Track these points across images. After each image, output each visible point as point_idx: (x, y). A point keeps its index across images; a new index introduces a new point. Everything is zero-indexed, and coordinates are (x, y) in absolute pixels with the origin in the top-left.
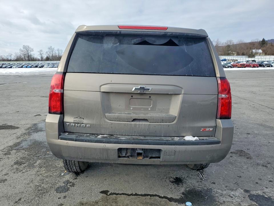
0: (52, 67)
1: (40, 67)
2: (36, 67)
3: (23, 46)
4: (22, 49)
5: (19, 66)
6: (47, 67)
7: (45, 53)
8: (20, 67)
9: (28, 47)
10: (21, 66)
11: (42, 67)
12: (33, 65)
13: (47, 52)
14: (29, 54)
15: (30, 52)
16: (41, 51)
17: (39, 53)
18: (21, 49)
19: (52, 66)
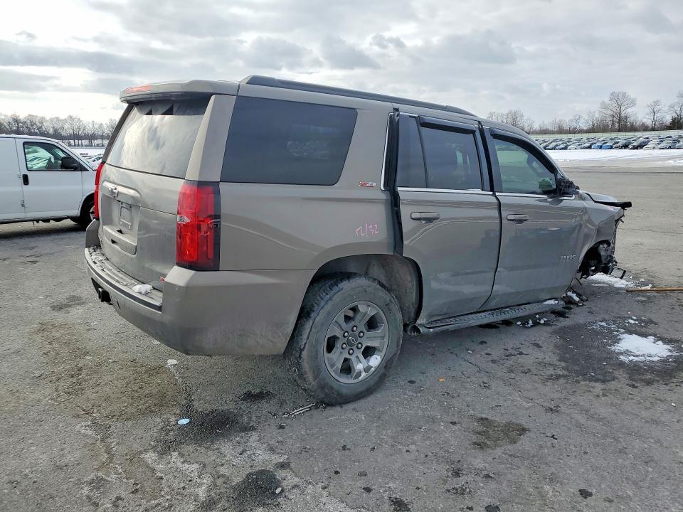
0: (670, 148)
1: (635, 148)
2: (625, 146)
3: (612, 94)
4: (607, 100)
5: (582, 146)
6: (654, 148)
7: (665, 109)
8: (584, 148)
9: (624, 95)
10: (588, 145)
11: (640, 146)
12: (617, 143)
13: (672, 107)
14: (623, 114)
15: (627, 108)
16: (656, 103)
17: (648, 110)
18: (603, 102)
19: (669, 145)
